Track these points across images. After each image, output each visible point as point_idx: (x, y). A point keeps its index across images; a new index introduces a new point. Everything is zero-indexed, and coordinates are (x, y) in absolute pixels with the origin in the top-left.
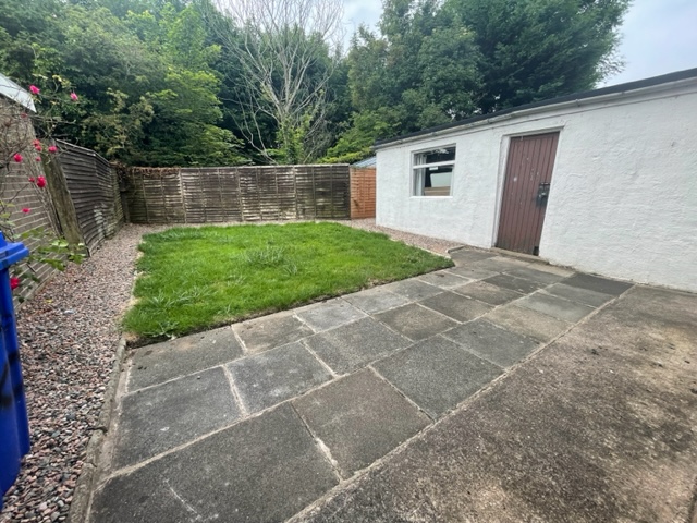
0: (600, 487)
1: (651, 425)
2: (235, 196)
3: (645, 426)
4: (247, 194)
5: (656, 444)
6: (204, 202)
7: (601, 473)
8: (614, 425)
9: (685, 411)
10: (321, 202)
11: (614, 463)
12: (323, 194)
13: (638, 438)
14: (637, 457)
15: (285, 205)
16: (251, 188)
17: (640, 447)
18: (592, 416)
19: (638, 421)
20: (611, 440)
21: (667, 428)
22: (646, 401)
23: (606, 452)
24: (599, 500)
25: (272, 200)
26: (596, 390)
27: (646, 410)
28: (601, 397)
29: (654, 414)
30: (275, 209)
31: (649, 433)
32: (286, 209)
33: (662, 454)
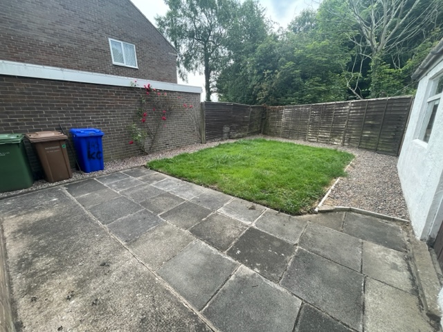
0: (32, 233)
1: (36, 259)
2: (306, 124)
3: (38, 257)
4: (313, 123)
5: (28, 255)
6: (290, 126)
7: (35, 235)
8: (47, 246)
9: (29, 280)
10: (367, 133)
11: (35, 240)
12: (372, 127)
13: (36, 251)
14: (30, 246)
15: (335, 133)
16: (316, 119)
17: (32, 249)
18: (57, 242)
19: (42, 255)
20: (43, 243)
21: (30, 264)
22: (48, 266)
23: (40, 239)
24: (29, 232)
25: (327, 129)
26: (70, 251)
27: (44, 262)
28: (65, 250)
29: (40, 264)
30: (327, 135)
31: (34, 256)
32: (336, 136)
33: (24, 254)
